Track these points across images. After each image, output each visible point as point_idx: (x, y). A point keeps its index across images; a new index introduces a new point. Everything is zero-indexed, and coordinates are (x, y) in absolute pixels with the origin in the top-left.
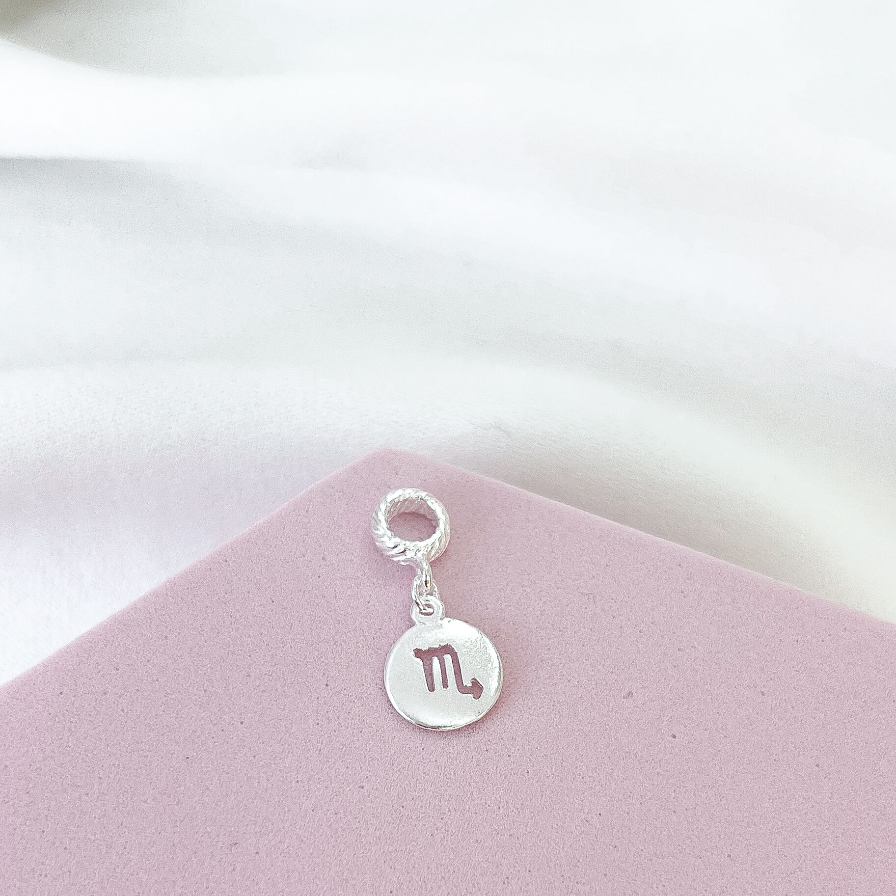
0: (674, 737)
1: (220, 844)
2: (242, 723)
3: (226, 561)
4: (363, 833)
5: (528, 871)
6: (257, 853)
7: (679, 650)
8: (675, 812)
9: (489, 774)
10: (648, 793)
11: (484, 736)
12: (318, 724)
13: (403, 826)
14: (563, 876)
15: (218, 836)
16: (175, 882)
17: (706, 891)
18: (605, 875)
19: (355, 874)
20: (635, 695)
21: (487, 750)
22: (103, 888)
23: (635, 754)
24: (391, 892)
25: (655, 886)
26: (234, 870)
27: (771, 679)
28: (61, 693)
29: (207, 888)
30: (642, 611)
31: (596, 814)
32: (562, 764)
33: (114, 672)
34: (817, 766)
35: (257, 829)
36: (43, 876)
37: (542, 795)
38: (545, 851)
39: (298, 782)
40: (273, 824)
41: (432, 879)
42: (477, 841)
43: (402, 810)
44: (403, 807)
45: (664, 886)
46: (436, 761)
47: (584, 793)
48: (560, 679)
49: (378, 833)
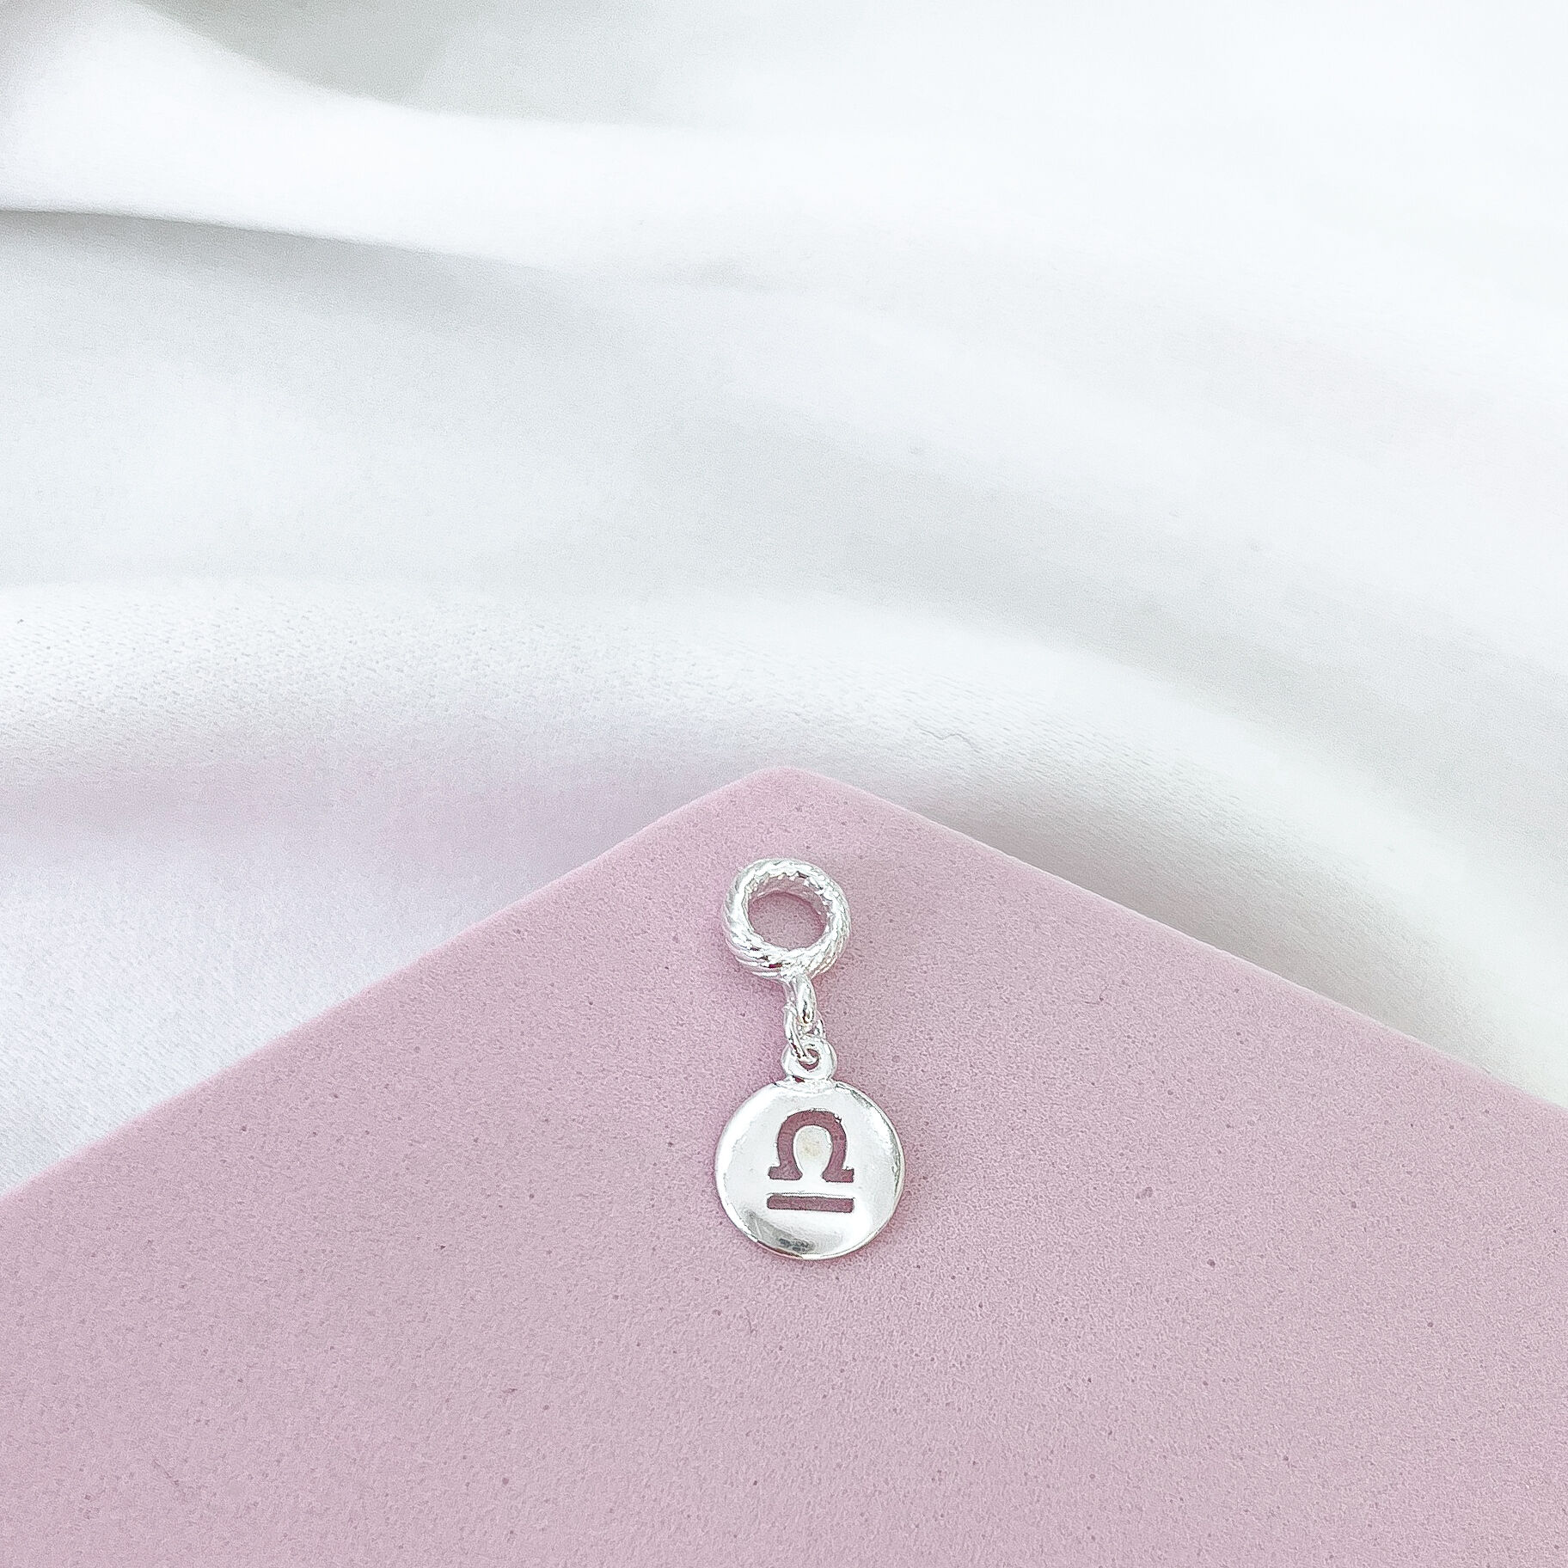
0: (1212, 1264)
1: (488, 1390)
2: (532, 1196)
3: (519, 932)
4: (716, 1385)
5: (972, 1462)
6: (546, 1408)
7: (1228, 1126)
8: (1205, 1384)
9: (919, 1304)
10: (1167, 1351)
11: (916, 1243)
12: (653, 1206)
13: (781, 1378)
14: (1026, 1474)
15: (485, 1376)
16: (413, 1446)
17: (1247, 1511)
18: (1093, 1477)
19: (700, 1450)
20: (1155, 1194)
21: (918, 1267)
22: (297, 1448)
23: (1150, 1288)
24: (755, 1483)
25: (1168, 1498)
26: (508, 1432)
27: (1367, 1182)
28: (244, 1129)
29: (464, 1458)
30: (1174, 1060)
31: (1083, 1380)
32: (1035, 1296)
33: (331, 1100)
34: (1431, 1325)
35: (547, 1369)
36: (203, 1422)
37: (1001, 1344)
38: (1001, 1432)
39: (616, 1297)
40: (574, 1362)
41: (820, 1466)
42: (895, 1410)
43: (779, 1352)
44: (781, 1348)
45: (1181, 1499)
46: (837, 1278)
47: (1066, 1345)
48: (1040, 1160)
49: (739, 1387)
